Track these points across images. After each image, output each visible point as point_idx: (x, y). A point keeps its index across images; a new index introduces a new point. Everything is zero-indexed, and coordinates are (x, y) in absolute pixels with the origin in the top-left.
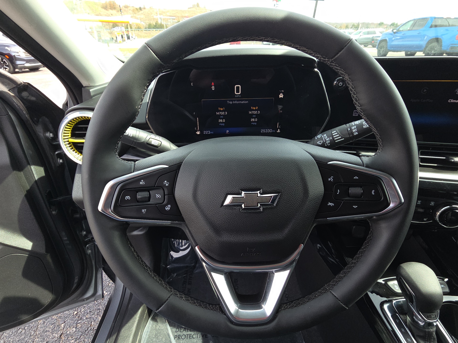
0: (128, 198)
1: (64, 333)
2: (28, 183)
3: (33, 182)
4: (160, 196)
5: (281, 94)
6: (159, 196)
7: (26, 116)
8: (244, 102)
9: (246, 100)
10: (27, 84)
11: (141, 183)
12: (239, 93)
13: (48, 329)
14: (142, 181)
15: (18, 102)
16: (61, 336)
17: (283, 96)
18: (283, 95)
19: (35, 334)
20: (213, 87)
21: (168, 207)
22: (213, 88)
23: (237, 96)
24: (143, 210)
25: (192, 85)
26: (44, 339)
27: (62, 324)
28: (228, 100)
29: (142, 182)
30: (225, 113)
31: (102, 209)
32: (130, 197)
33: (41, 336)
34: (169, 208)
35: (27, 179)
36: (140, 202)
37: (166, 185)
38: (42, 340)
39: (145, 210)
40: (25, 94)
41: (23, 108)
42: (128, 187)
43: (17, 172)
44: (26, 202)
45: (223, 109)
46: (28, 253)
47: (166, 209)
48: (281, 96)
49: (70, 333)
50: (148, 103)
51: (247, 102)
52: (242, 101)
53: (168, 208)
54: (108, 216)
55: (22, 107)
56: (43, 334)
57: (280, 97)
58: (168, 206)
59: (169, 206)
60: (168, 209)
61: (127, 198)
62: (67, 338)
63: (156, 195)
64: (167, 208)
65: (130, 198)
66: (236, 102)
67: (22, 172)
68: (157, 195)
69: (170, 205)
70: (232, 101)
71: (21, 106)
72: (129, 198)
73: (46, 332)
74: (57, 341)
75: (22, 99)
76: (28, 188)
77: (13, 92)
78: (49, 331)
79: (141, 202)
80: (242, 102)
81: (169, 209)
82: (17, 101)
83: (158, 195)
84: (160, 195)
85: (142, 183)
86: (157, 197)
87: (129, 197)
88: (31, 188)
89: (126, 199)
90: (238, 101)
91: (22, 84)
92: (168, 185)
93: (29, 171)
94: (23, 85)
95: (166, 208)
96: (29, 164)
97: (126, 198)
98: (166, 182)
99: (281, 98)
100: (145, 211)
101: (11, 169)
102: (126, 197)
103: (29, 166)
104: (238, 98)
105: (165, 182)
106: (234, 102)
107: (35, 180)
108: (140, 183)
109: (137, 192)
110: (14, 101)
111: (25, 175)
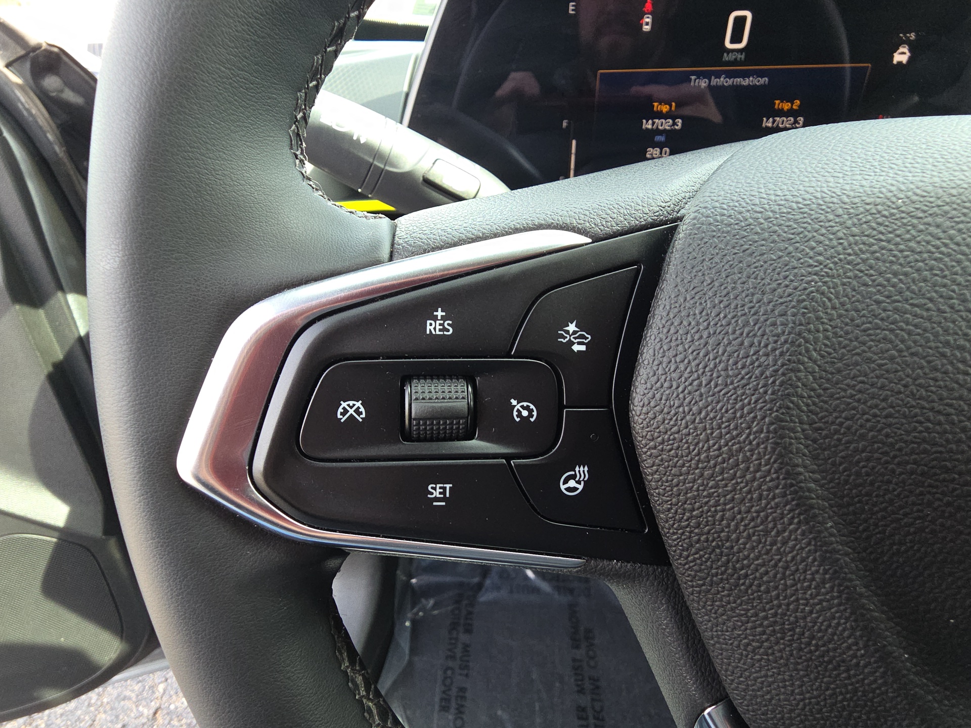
0: (351, 411)
1: (162, 707)
2: (58, 341)
3: (71, 340)
4: (535, 413)
5: (904, 49)
6: (530, 411)
7: (53, 148)
8: (751, 79)
9: (761, 74)
10: (56, 50)
11: (433, 327)
12: (740, 41)
13: (128, 693)
14: (440, 313)
15: (32, 105)
16: (155, 713)
17: (910, 59)
18: (908, 54)
19: (99, 703)
20: (648, 19)
21: (573, 477)
22: (647, 24)
23: (731, 57)
24: (435, 489)
25: (573, 10)
26: (117, 717)
27: (159, 683)
28: (693, 73)
29: (435, 319)
30: (674, 124)
31: (198, 467)
32: (362, 409)
33: (112, 709)
34: (579, 482)
35: (56, 330)
36: (419, 440)
37: (576, 348)
38: (113, 717)
39: (445, 489)
40: (51, 82)
41: (46, 124)
42: (353, 346)
43: (27, 310)
44: (50, 394)
45: (671, 106)
46: (57, 534)
47: (563, 487)
48: (901, 56)
49: (176, 708)
50: (407, 95)
51: (764, 80)
52: (745, 75)
53: (572, 483)
54: (234, 514)
55: (44, 120)
56: (116, 704)
57: (895, 62)
58: (573, 473)
59: (582, 471)
60: (575, 489)
61: (345, 411)
62: (170, 722)
63: (514, 402)
64: (566, 486)
65: (363, 416)
66: (722, 79)
67: (41, 312)
68: (518, 407)
69: (586, 469)
70: (707, 75)
71: (41, 117)
72: (357, 411)
73: (124, 699)
74: (146, 726)
75: (46, 98)
76: (60, 356)
77: (20, 74)
78: (129, 698)
79: (425, 440)
80: (746, 82)
81: (581, 487)
82: (28, 101)
83: (525, 404)
84: (532, 407)
85: (438, 327)
86: (515, 413)
87: (358, 404)
88: (69, 356)
89: (339, 416)
90: (730, 74)
91: (43, 48)
92: (583, 348)
93: (61, 307)
94: (45, 50)
95: (565, 482)
96: (61, 288)
97: (340, 410)
98: (575, 332)
99: (900, 63)
100: (444, 493)
101: (7, 299)
102: (344, 404)
103: (60, 294)
104: (735, 63)
105: (568, 332)
106: (715, 81)
107: (76, 336)
108: (428, 327)
109: (407, 379)
110: (19, 100)
111: (52, 321)
